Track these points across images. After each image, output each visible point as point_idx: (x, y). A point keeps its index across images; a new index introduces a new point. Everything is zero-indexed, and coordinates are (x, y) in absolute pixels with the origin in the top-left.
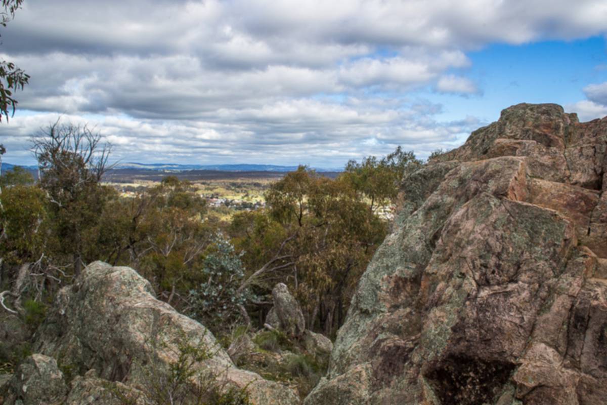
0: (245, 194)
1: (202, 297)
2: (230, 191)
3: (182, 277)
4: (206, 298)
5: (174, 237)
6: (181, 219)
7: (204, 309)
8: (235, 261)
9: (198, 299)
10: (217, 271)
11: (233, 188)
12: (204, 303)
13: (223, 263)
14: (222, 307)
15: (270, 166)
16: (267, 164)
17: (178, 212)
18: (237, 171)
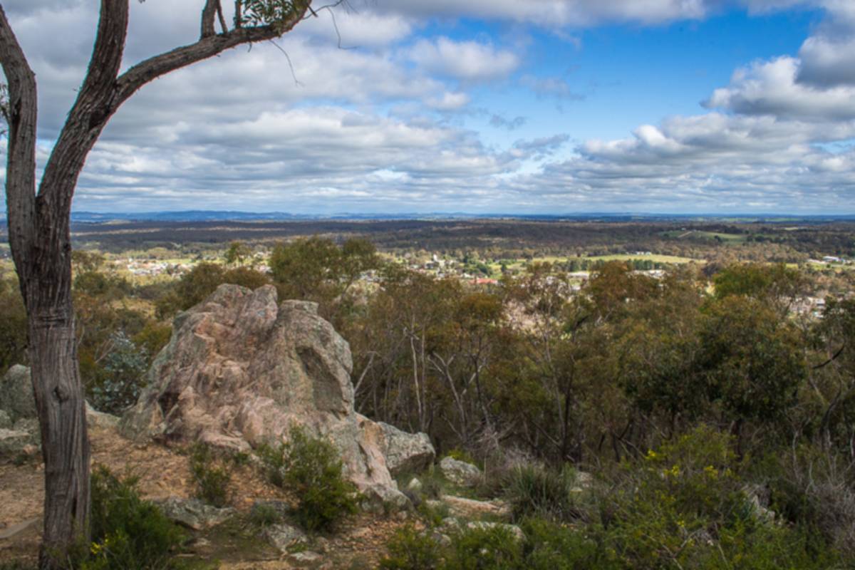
0: (196, 256)
1: (105, 394)
2: (174, 252)
3: (94, 378)
4: (109, 394)
5: (81, 330)
6: (89, 309)
7: (107, 404)
8: (136, 358)
9: (101, 396)
10: (119, 368)
11: (179, 246)
12: (107, 398)
13: (124, 360)
14: (124, 402)
15: (233, 213)
16: (229, 210)
17: (86, 299)
18: (184, 221)
